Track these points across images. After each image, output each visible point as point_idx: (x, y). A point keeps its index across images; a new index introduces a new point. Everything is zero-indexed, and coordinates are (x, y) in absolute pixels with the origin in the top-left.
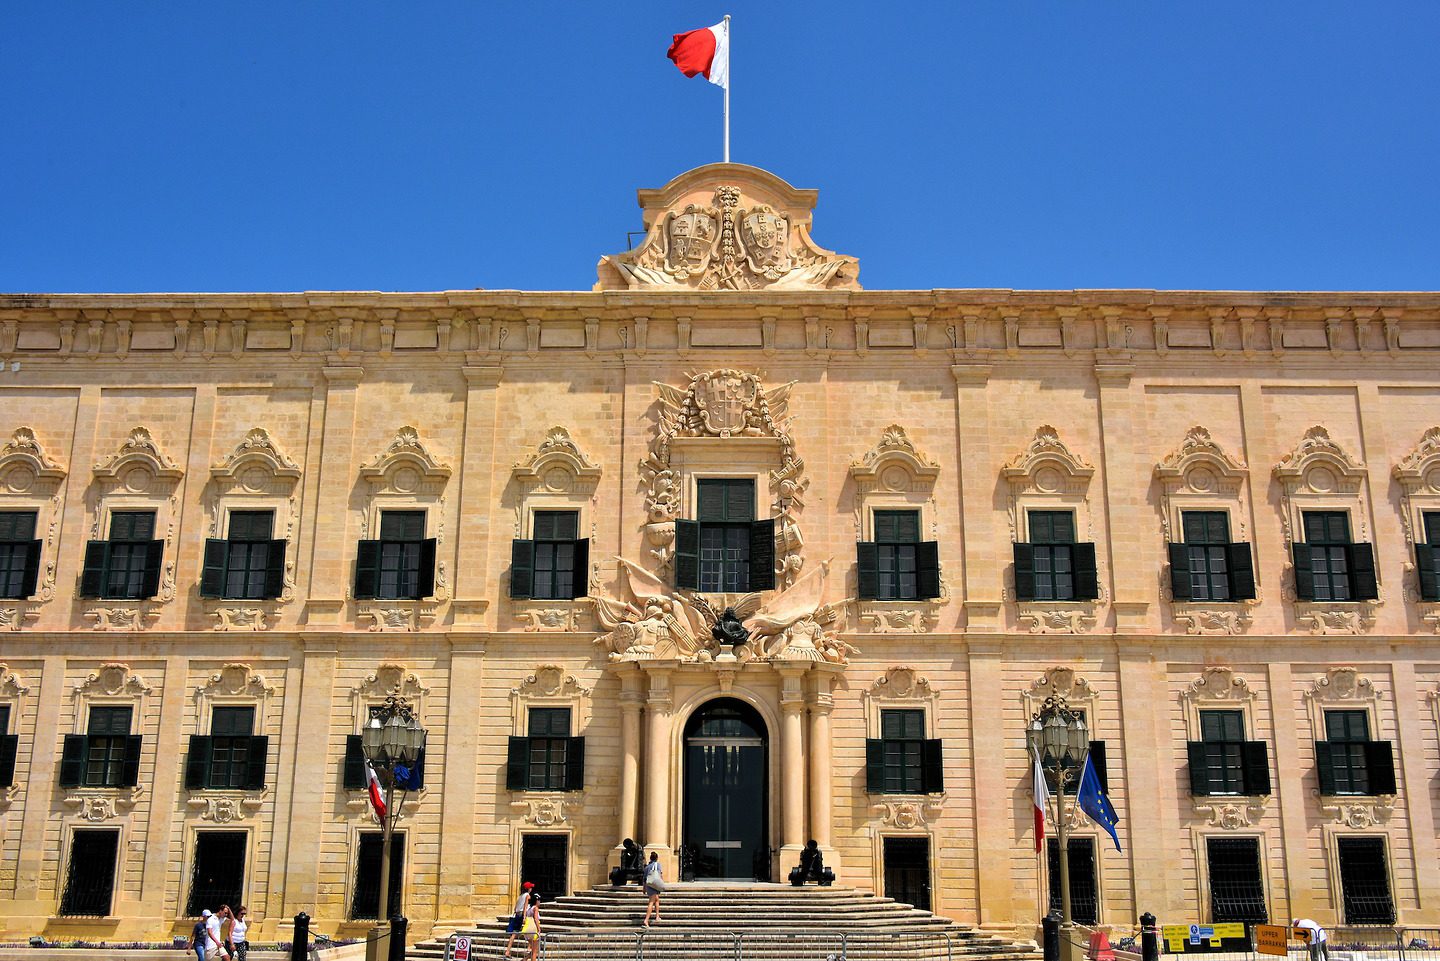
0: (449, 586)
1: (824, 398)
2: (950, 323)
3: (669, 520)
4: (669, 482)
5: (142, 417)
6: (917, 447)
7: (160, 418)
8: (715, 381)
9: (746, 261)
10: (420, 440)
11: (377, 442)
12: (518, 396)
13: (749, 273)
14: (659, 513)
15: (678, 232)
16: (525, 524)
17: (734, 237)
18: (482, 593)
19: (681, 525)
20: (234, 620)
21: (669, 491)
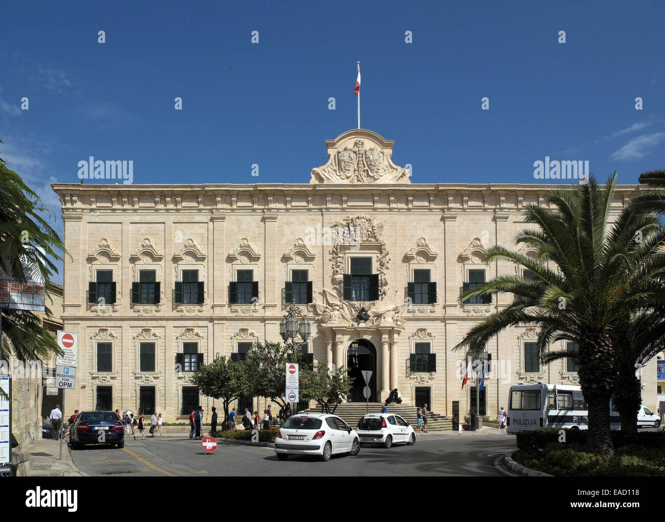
0: (263, 299)
1: (396, 226)
2: (443, 196)
3: (341, 274)
4: (340, 259)
5: (146, 234)
6: (430, 246)
7: (153, 234)
8: (357, 220)
9: (367, 171)
10: (249, 243)
11: (233, 244)
12: (284, 226)
13: (368, 175)
14: (337, 272)
15: (341, 158)
16: (289, 276)
17: (363, 161)
18: (275, 301)
19: (345, 276)
20: (188, 311)
21: (340, 263)
